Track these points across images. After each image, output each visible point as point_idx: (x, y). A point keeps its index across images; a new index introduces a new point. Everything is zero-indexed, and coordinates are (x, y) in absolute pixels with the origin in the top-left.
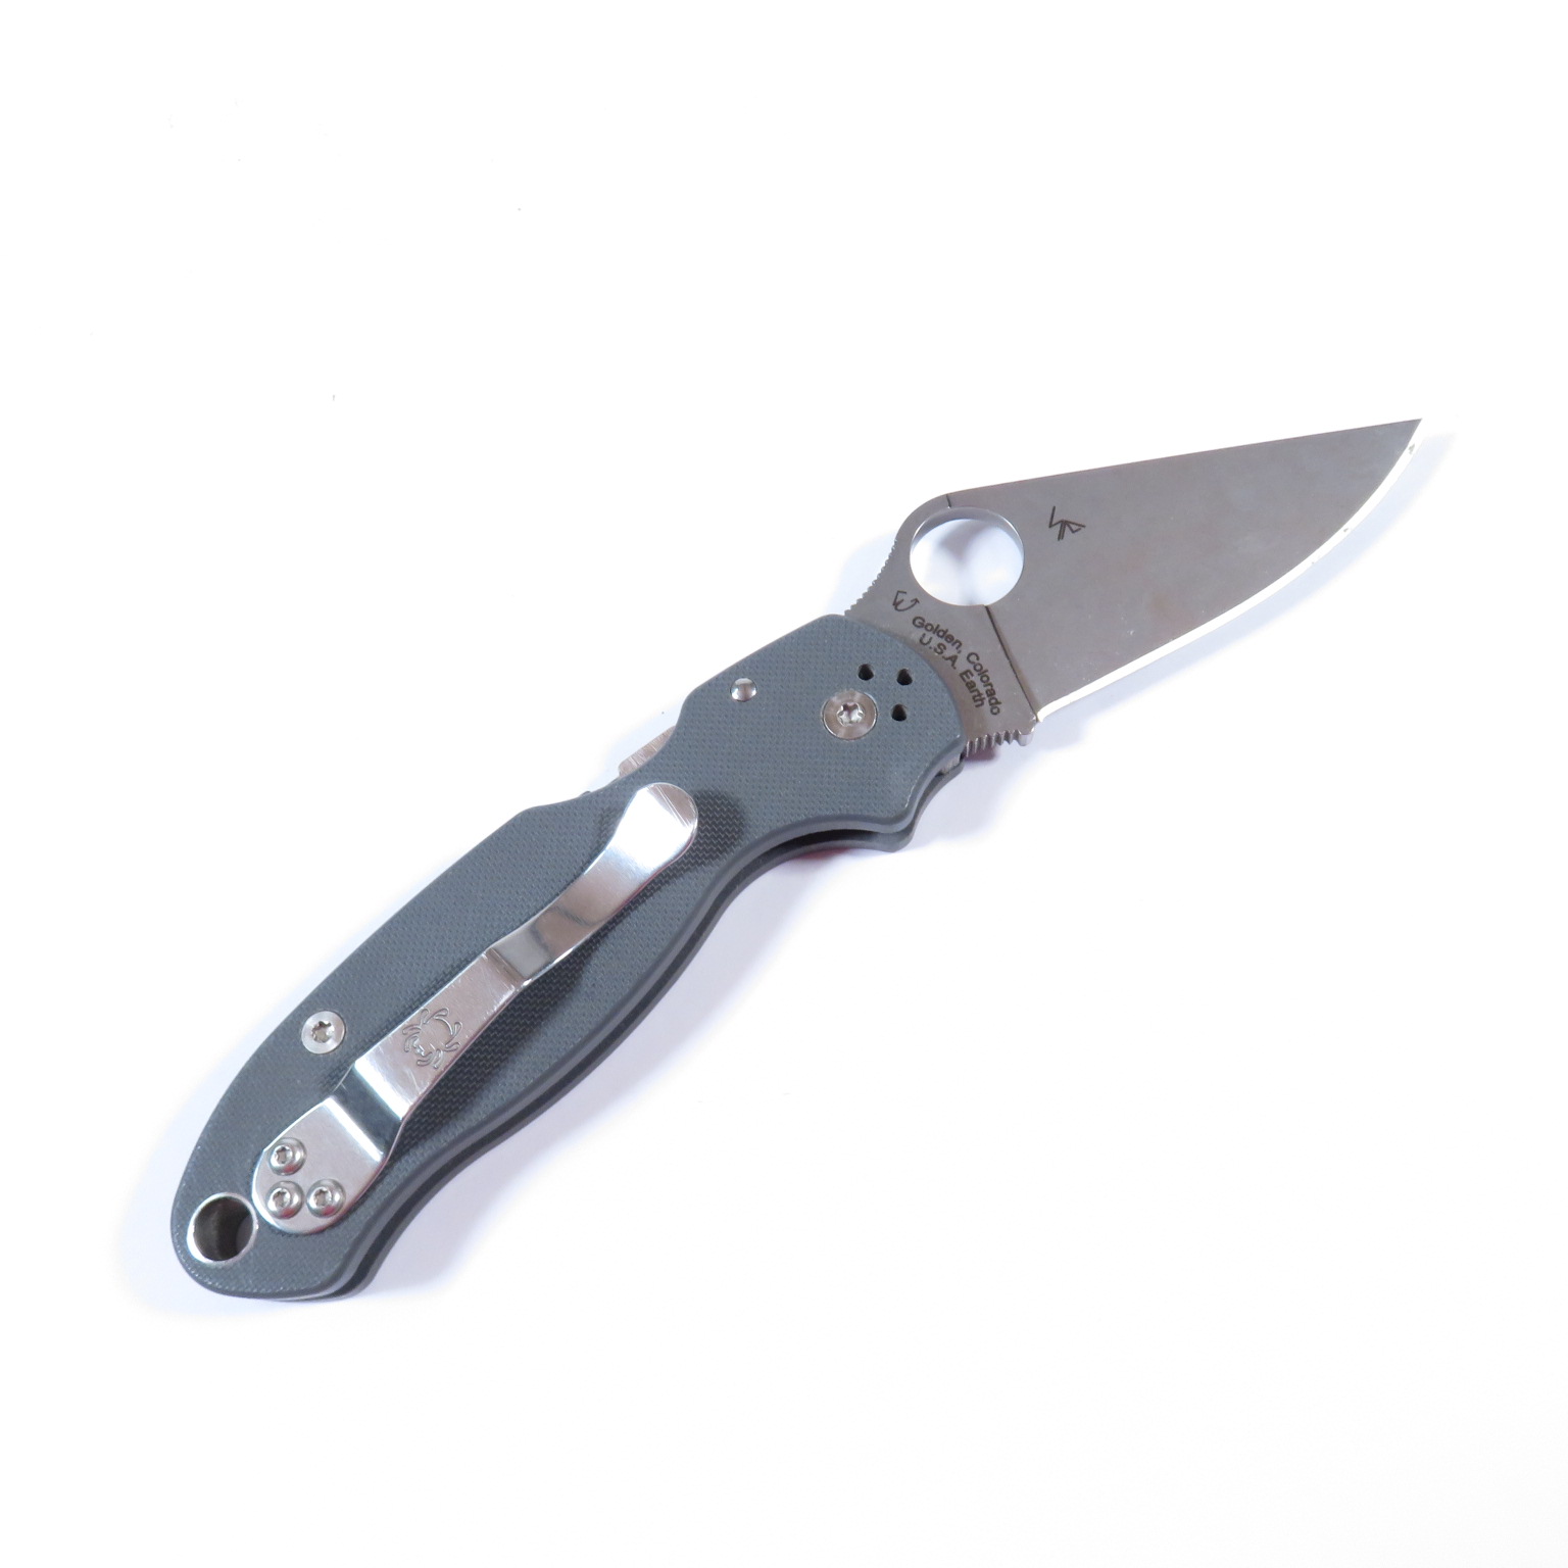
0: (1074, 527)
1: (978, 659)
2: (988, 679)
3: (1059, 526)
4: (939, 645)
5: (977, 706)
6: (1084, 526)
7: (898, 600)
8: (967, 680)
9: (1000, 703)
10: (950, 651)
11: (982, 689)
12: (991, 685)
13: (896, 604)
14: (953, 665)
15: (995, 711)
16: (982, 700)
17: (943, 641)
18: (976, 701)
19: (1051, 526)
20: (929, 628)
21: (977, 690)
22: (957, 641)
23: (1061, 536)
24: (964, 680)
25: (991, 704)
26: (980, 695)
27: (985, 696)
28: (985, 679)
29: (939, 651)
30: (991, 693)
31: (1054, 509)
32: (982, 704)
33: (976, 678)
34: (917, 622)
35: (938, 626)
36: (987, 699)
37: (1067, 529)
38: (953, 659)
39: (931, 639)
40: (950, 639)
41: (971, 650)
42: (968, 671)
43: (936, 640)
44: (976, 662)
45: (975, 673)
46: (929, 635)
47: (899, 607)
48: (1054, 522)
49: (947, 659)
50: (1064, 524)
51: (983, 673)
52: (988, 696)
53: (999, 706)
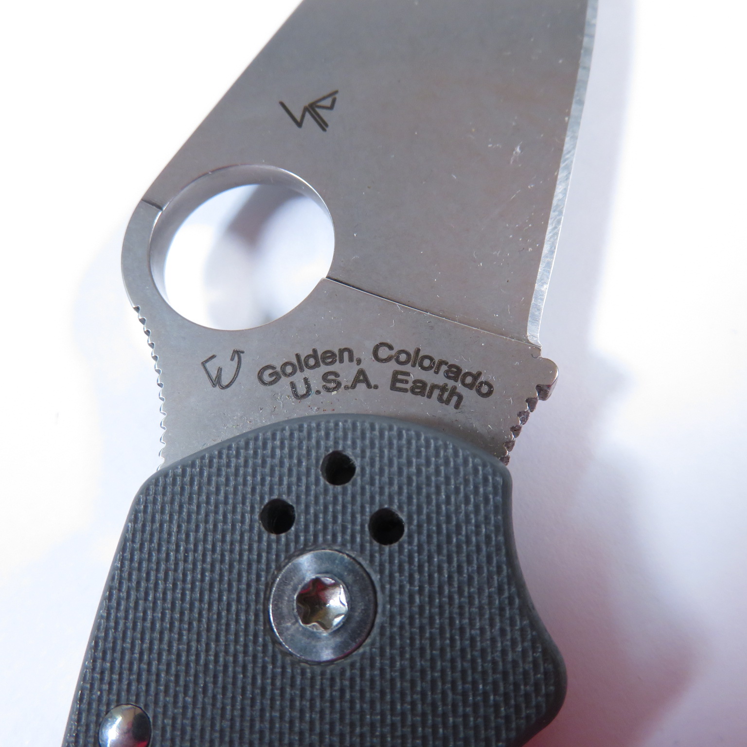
0: (327, 102)
1: (391, 348)
2: (431, 359)
3: (308, 115)
4: (325, 377)
5: (457, 406)
6: (336, 92)
7: (214, 376)
8: (408, 386)
9: (479, 374)
10: (346, 371)
11: (440, 379)
12: (442, 363)
13: (216, 382)
14: (369, 386)
15: (485, 389)
16: (453, 392)
17: (323, 369)
18: (447, 402)
19: (299, 124)
20: (289, 369)
21: (434, 387)
22: (342, 351)
23: (323, 125)
24: (405, 390)
25: (470, 386)
26: (443, 389)
27: (451, 383)
28: (427, 363)
29: (333, 385)
30: (455, 372)
31: (283, 104)
32: (460, 398)
33: (416, 373)
34: (266, 377)
35: (298, 356)
36: (459, 385)
37: (322, 113)
38: (362, 377)
39: (306, 380)
40: (329, 357)
41: (371, 345)
42: (396, 373)
43: (315, 376)
44: (393, 353)
45: (407, 368)
46: (298, 378)
47: (225, 381)
48: (298, 117)
49: (353, 386)
50: (312, 109)
51: (417, 359)
52: (455, 379)
53: (482, 378)
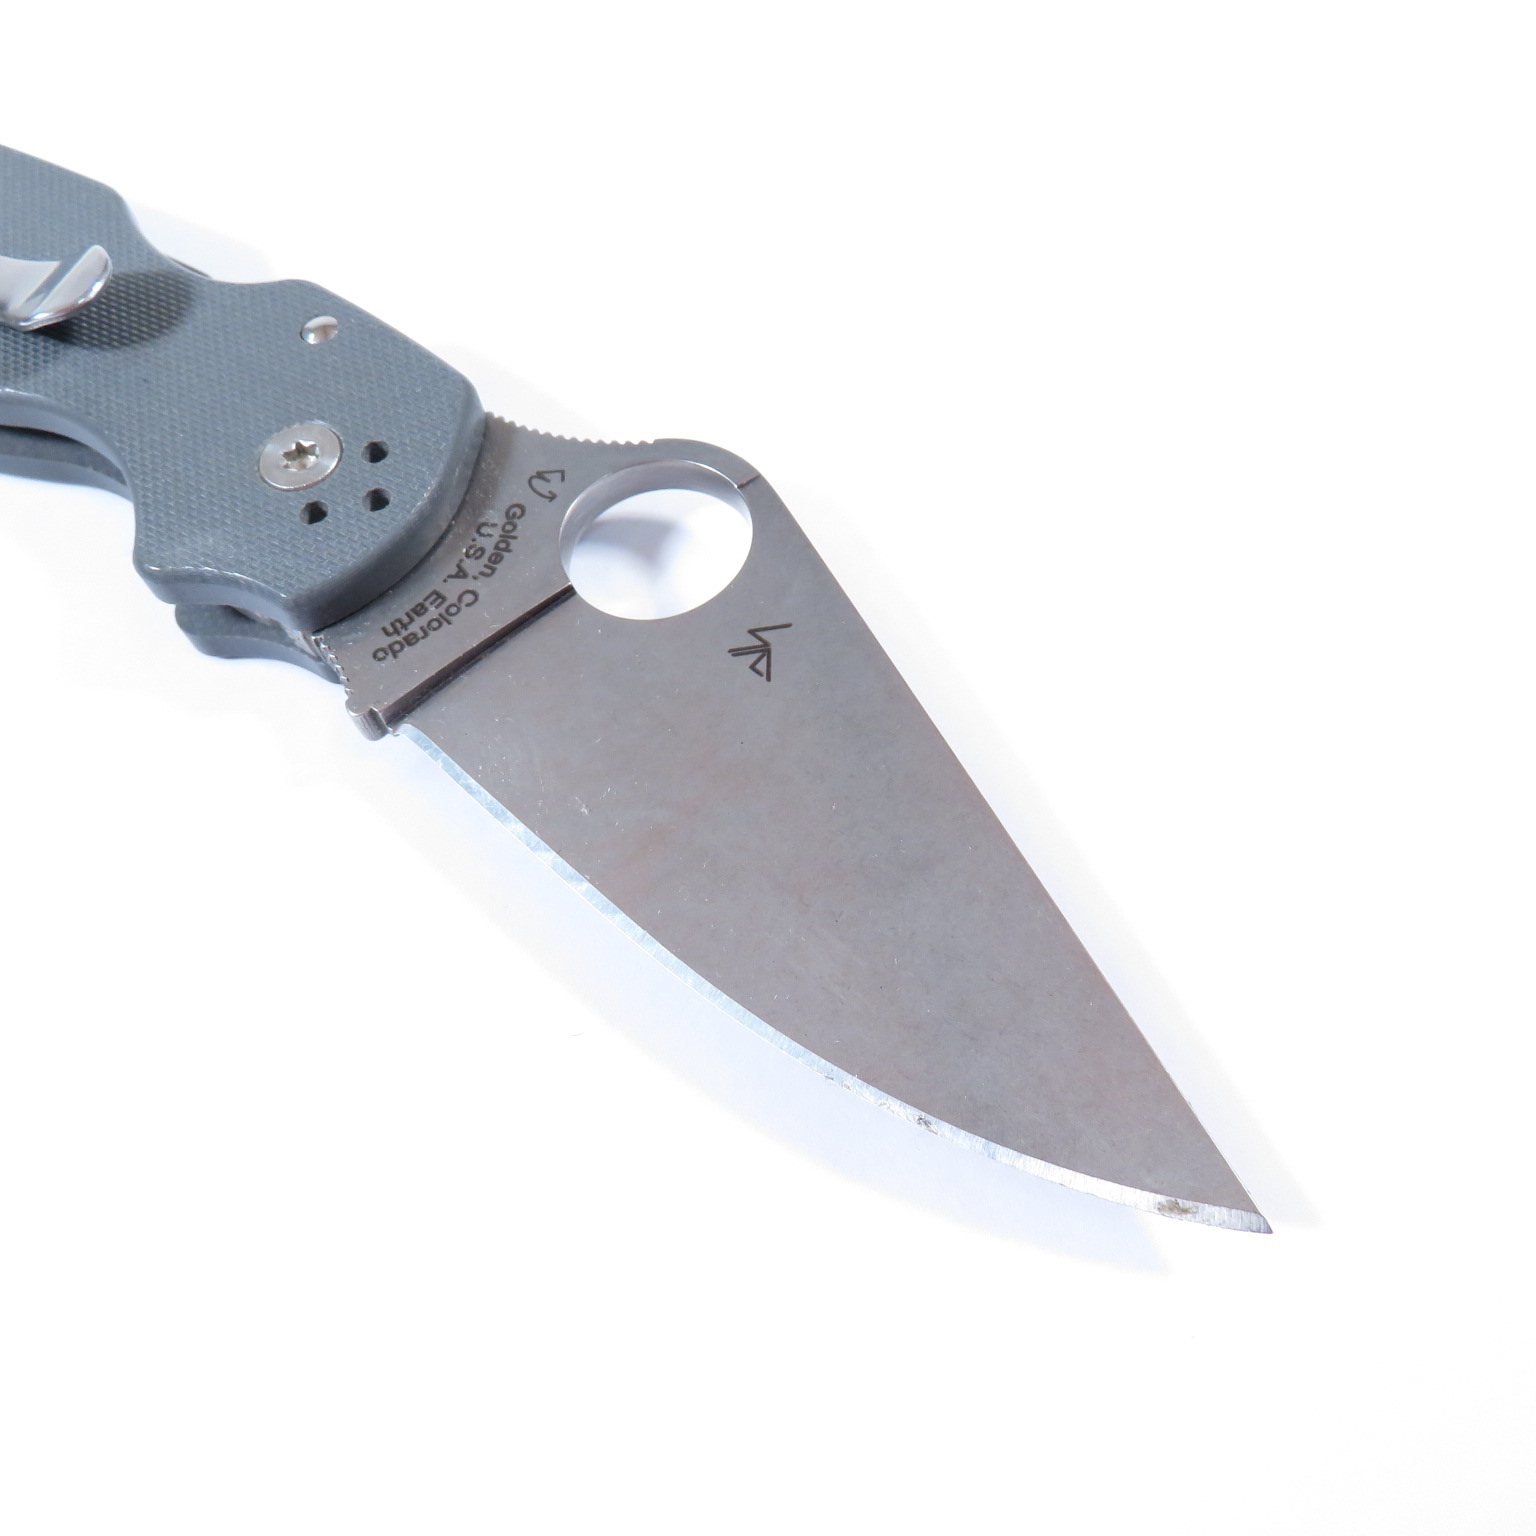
0: (762, 666)
1: (468, 605)
2: (435, 629)
3: (758, 643)
4: (482, 550)
5: (384, 629)
6: (769, 679)
7: (546, 475)
8: (427, 604)
9: (395, 656)
10: (472, 566)
11: (414, 628)
12: (426, 634)
13: (540, 475)
14: (450, 576)
15: (380, 655)
16: (397, 632)
17: (490, 550)
18: (392, 625)
19: (752, 632)
20: (509, 528)
21: (412, 620)
22: (493, 570)
23: (737, 652)
24: (426, 599)
25: (391, 646)
26: (405, 626)
27: (404, 633)
28: (435, 624)
29: (472, 552)
30: (411, 640)
31: (788, 626)
32: (388, 634)
33: (433, 612)
34: (518, 511)
35: (515, 538)
36: (398, 638)
37: (753, 658)
38: (461, 574)
39: (490, 535)
40: (496, 558)
41: (482, 593)
42: (444, 599)
43: (489, 545)
44: (463, 605)
45: (442, 609)
46: (496, 533)
47: (537, 483)
48: (764, 635)
49: (458, 566)
50: (765, 650)
51: (443, 619)
52: (405, 639)
53: (390, 656)
